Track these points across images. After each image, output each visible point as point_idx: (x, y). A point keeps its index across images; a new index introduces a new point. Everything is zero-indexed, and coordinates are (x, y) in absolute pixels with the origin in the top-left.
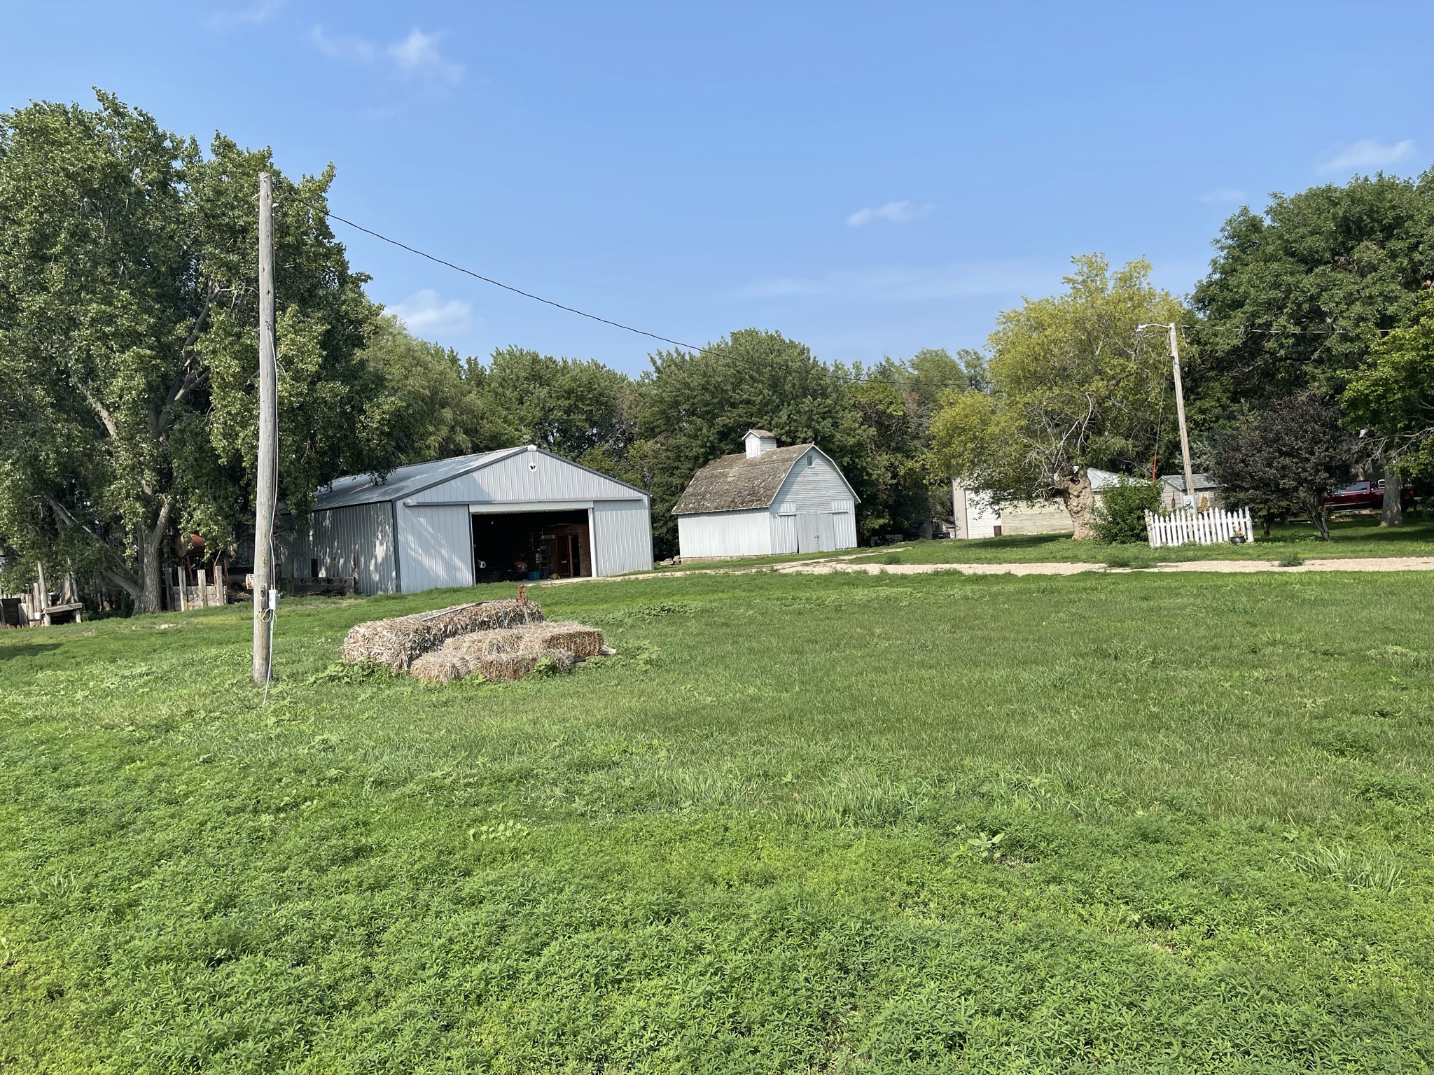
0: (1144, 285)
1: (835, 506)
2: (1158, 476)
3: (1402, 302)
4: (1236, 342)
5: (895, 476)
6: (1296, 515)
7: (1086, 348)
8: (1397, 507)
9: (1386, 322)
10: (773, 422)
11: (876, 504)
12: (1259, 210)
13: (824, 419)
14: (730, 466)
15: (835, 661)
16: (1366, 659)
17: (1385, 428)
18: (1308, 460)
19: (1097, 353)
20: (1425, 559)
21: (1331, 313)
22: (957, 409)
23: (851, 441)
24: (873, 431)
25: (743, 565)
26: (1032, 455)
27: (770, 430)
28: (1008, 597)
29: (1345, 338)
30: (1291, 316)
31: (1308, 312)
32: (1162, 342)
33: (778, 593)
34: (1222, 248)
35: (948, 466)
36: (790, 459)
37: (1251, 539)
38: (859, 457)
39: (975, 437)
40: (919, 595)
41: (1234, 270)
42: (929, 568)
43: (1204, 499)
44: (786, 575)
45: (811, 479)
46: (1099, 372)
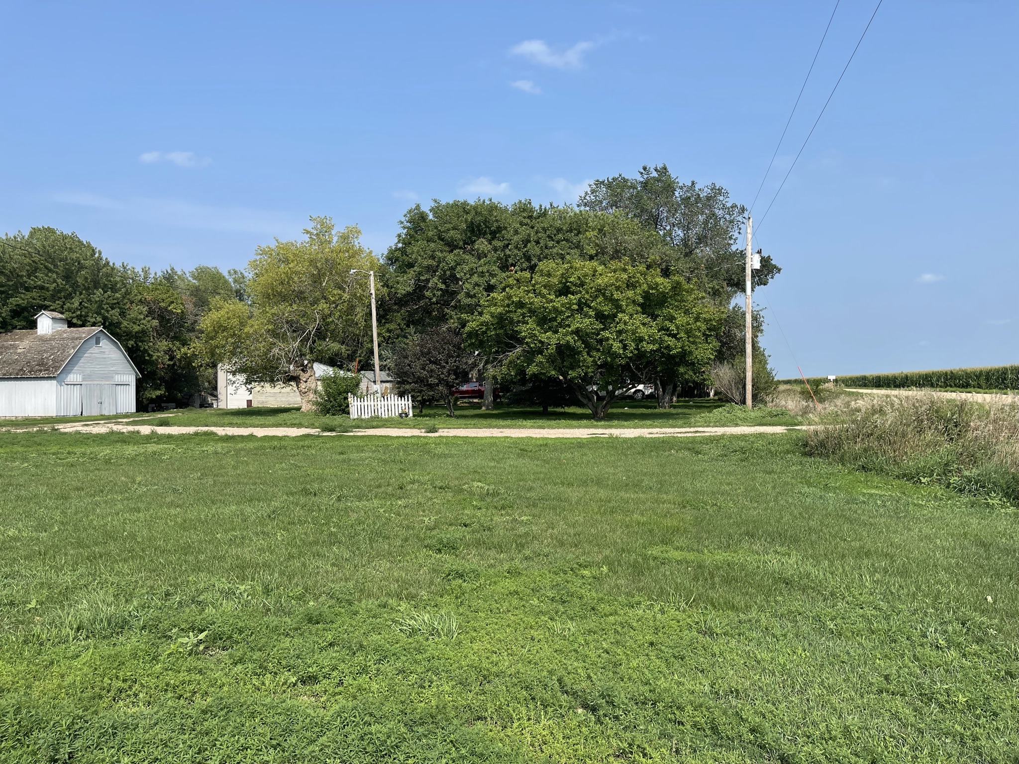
0: (356, 243)
1: (118, 379)
2: (359, 371)
3: (498, 278)
4: (409, 289)
5: (172, 358)
6: (437, 401)
7: (317, 279)
8: (491, 398)
9: (490, 288)
10: (65, 307)
11: (155, 379)
12: (426, 208)
13: (113, 309)
14: (21, 339)
15: (97, 504)
16: (462, 490)
17: (486, 351)
18: (444, 367)
19: (324, 284)
20: (501, 430)
21: (462, 278)
22: (222, 312)
23: (137, 328)
24: (155, 323)
25: (26, 425)
26: (275, 351)
27: (62, 313)
28: (248, 452)
29: (468, 295)
30: (440, 277)
31: (450, 276)
32: (366, 283)
33: (54, 449)
34: (404, 228)
35: (213, 354)
36: (80, 338)
37: (411, 414)
38: (142, 341)
39: (234, 334)
40: (180, 450)
41: (410, 243)
42: (191, 430)
43: (386, 388)
44: (65, 433)
45: (97, 355)
46: (325, 298)
